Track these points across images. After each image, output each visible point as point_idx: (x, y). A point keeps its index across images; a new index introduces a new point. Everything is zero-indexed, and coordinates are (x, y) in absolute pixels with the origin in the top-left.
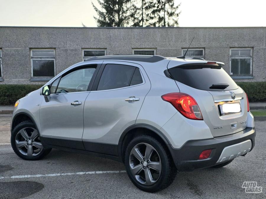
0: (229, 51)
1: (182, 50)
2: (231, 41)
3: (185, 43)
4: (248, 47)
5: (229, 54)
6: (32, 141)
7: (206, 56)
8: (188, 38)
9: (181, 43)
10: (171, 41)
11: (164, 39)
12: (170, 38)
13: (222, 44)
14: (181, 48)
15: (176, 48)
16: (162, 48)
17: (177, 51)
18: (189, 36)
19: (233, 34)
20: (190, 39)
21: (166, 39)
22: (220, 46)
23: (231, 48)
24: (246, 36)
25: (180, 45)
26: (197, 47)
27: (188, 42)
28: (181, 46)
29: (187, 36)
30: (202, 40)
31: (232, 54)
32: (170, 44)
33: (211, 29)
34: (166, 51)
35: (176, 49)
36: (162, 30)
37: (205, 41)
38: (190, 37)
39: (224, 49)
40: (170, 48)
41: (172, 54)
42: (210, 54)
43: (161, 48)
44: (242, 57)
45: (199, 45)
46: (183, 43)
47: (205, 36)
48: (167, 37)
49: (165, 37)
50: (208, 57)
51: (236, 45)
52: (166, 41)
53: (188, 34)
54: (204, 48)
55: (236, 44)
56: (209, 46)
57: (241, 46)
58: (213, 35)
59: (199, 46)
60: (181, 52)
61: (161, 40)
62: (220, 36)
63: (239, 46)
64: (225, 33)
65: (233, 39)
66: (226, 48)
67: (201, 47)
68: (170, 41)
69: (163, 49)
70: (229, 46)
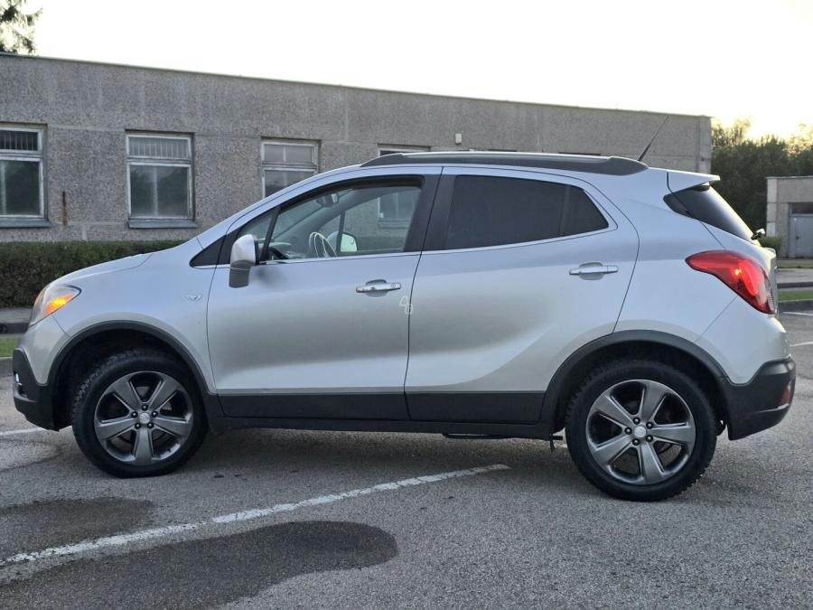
0: (259, 148)
1: (128, 136)
2: (265, 119)
3: (134, 114)
4: (308, 140)
5: (260, 157)
6: (152, 416)
7: (196, 158)
8: (143, 101)
9: (124, 116)
10: (93, 106)
11: (70, 98)
12: (89, 96)
13: (242, 126)
14: (123, 130)
15: (108, 130)
16: (66, 127)
17: (111, 138)
18: (147, 94)
19: (268, 98)
20: (149, 105)
21: (74, 98)
22: (237, 130)
23: (264, 138)
24: (300, 109)
25: (119, 121)
26: (171, 129)
27: (143, 114)
28: (122, 125)
29: (141, 94)
30: (184, 110)
31: (266, 156)
32: (88, 115)
33: (208, 79)
34: (77, 135)
35: (109, 133)
36: (63, 68)
37: (193, 115)
38: (149, 98)
39: (246, 141)
40: (90, 128)
41: (98, 147)
42: (209, 155)
43: (60, 127)
44: (291, 166)
45: (177, 124)
46: (130, 116)
47: (192, 99)
48: (78, 91)
49: (72, 92)
50: (204, 163)
51: (278, 133)
52: (75, 105)
53: (143, 87)
54: (192, 135)
55: (278, 128)
56: (204, 129)
57: (290, 136)
58: (215, 97)
59: (176, 128)
60: (124, 141)
61: (60, 100)
62: (235, 103)
63: (285, 136)
64: (247, 94)
65: (268, 115)
66: (253, 138)
67: (181, 131)
68: (89, 106)
69: (69, 131)
70: (259, 133)
